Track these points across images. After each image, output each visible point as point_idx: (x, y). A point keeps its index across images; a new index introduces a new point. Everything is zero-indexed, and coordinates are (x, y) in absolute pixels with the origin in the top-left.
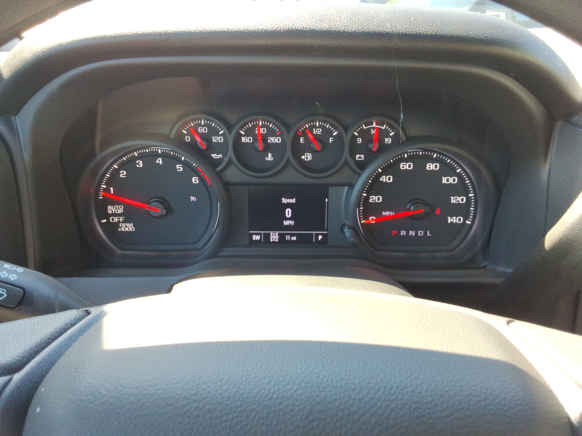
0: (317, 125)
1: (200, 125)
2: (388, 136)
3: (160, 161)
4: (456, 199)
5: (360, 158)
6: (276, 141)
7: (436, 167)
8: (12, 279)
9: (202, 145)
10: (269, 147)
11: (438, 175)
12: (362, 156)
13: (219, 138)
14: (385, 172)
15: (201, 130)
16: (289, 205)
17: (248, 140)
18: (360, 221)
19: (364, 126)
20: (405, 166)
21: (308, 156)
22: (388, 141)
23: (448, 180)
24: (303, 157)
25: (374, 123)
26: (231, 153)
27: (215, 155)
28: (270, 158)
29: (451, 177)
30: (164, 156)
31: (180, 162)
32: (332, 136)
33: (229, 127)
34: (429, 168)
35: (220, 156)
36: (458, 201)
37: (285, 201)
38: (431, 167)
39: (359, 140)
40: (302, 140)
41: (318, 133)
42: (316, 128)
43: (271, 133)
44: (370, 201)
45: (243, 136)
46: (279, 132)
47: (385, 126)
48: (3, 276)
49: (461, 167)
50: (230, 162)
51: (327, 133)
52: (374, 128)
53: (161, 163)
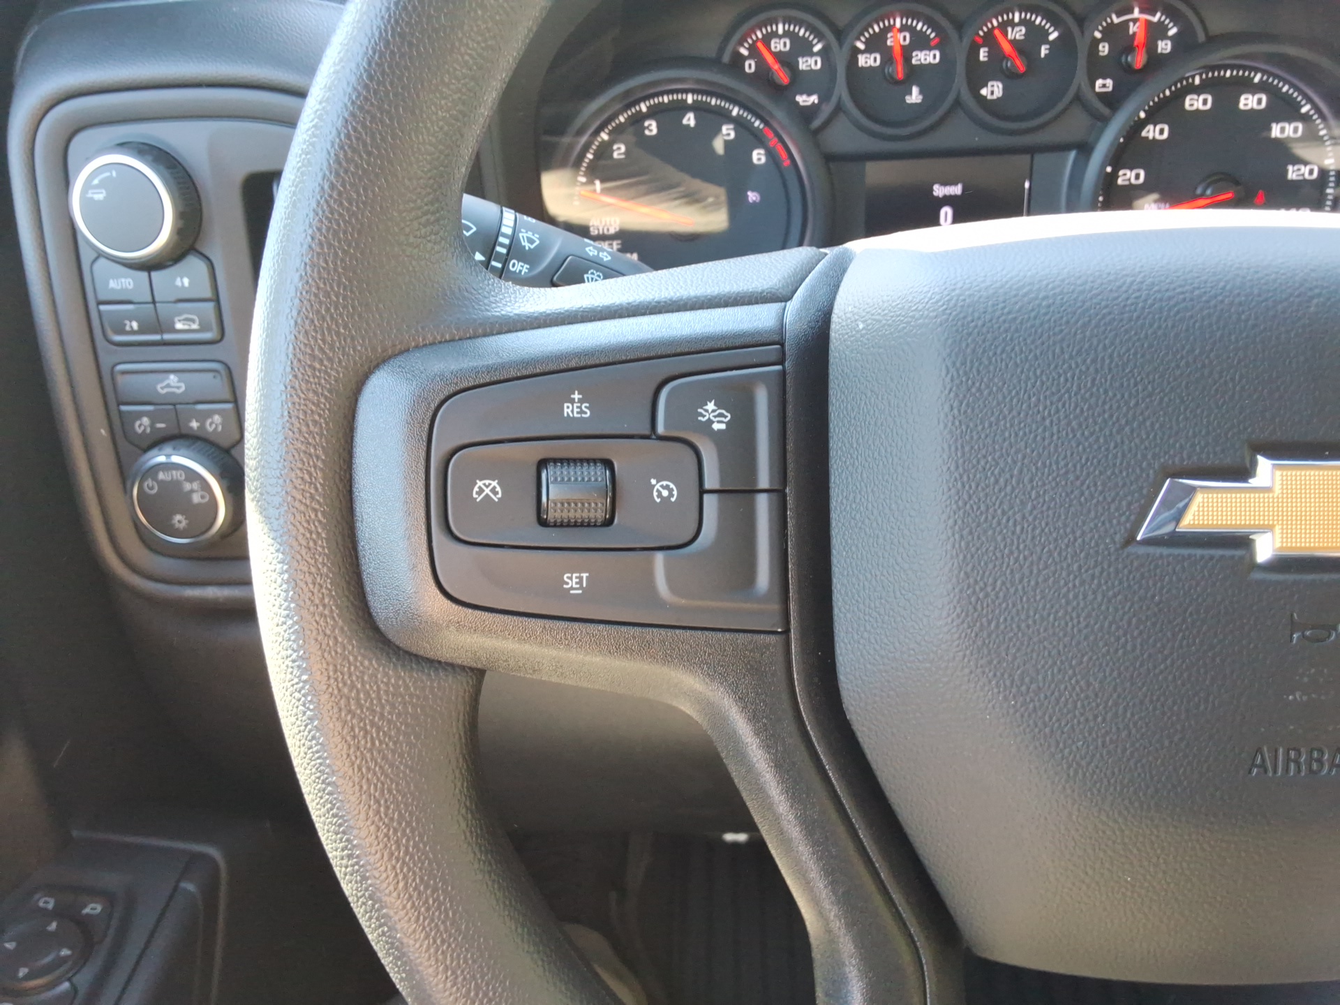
0: (1017, 19)
1: (775, 34)
2: (1165, 37)
3: (690, 120)
4: (1299, 170)
5: (1104, 86)
6: (930, 60)
7: (1259, 102)
8: (605, 259)
9: (782, 76)
10: (916, 74)
11: (1262, 119)
12: (1109, 82)
13: (811, 61)
14: (1153, 117)
15: (779, 45)
16: (947, 199)
17: (871, 63)
19: (1114, 16)
20: (1196, 103)
21: (996, 89)
22: (1164, 47)
23: (1283, 130)
24: (984, 92)
25: (1136, 10)
26: (841, 90)
27: (804, 97)
28: (915, 96)
29: (1290, 123)
30: (700, 107)
31: (729, 119)
32: (1047, 42)
33: (837, 32)
34: (1246, 105)
35: (814, 99)
36: (1303, 175)
37: (939, 191)
38: (1249, 102)
39: (1104, 49)
40: (983, 55)
41: (1018, 37)
42: (1014, 25)
43: (920, 42)
44: (1120, 182)
45: (862, 52)
46: (937, 40)
47: (1158, 15)
48: (591, 254)
49: (1310, 100)
51: (1037, 35)
52: (1135, 21)
53: (692, 123)
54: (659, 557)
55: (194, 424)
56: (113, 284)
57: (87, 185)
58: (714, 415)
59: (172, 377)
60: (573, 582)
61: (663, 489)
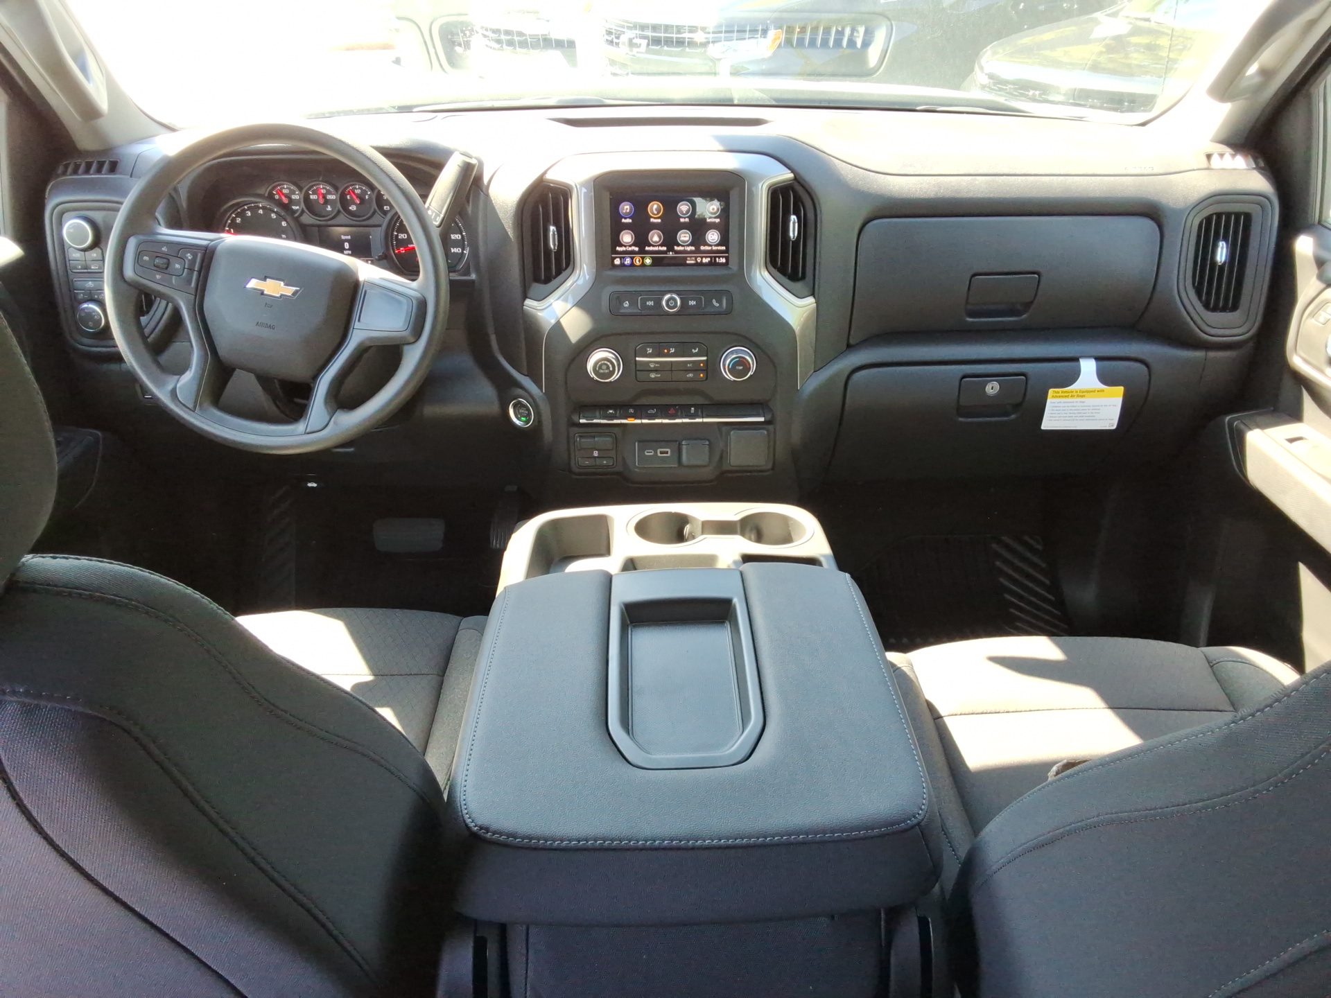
0: (358, 187)
1: (284, 188)
3: (261, 211)
4: (455, 236)
5: (387, 208)
6: (332, 198)
9: (285, 200)
10: (327, 202)
13: (296, 197)
15: (285, 192)
16: (346, 241)
17: (314, 198)
18: (394, 251)
21: (354, 208)
24: (350, 208)
26: (303, 205)
27: (294, 207)
28: (329, 208)
30: (263, 208)
31: (274, 212)
32: (367, 194)
33: (300, 189)
35: (297, 208)
37: (343, 237)
39: (385, 197)
40: (348, 197)
41: (357, 192)
42: (356, 189)
43: (329, 192)
44: (399, 237)
45: (311, 195)
46: (334, 192)
50: (303, 212)
51: (364, 192)
53: (262, 213)
54: (174, 277)
55: (96, 296)
56: (74, 255)
57: (69, 228)
58: (189, 256)
59: (90, 283)
60: (158, 277)
61: (177, 266)
